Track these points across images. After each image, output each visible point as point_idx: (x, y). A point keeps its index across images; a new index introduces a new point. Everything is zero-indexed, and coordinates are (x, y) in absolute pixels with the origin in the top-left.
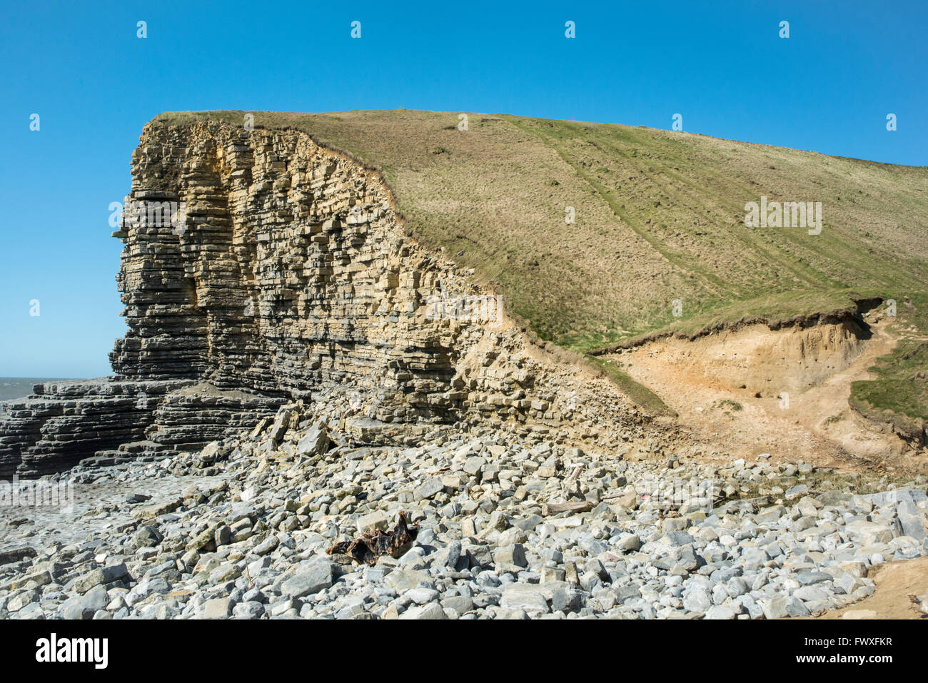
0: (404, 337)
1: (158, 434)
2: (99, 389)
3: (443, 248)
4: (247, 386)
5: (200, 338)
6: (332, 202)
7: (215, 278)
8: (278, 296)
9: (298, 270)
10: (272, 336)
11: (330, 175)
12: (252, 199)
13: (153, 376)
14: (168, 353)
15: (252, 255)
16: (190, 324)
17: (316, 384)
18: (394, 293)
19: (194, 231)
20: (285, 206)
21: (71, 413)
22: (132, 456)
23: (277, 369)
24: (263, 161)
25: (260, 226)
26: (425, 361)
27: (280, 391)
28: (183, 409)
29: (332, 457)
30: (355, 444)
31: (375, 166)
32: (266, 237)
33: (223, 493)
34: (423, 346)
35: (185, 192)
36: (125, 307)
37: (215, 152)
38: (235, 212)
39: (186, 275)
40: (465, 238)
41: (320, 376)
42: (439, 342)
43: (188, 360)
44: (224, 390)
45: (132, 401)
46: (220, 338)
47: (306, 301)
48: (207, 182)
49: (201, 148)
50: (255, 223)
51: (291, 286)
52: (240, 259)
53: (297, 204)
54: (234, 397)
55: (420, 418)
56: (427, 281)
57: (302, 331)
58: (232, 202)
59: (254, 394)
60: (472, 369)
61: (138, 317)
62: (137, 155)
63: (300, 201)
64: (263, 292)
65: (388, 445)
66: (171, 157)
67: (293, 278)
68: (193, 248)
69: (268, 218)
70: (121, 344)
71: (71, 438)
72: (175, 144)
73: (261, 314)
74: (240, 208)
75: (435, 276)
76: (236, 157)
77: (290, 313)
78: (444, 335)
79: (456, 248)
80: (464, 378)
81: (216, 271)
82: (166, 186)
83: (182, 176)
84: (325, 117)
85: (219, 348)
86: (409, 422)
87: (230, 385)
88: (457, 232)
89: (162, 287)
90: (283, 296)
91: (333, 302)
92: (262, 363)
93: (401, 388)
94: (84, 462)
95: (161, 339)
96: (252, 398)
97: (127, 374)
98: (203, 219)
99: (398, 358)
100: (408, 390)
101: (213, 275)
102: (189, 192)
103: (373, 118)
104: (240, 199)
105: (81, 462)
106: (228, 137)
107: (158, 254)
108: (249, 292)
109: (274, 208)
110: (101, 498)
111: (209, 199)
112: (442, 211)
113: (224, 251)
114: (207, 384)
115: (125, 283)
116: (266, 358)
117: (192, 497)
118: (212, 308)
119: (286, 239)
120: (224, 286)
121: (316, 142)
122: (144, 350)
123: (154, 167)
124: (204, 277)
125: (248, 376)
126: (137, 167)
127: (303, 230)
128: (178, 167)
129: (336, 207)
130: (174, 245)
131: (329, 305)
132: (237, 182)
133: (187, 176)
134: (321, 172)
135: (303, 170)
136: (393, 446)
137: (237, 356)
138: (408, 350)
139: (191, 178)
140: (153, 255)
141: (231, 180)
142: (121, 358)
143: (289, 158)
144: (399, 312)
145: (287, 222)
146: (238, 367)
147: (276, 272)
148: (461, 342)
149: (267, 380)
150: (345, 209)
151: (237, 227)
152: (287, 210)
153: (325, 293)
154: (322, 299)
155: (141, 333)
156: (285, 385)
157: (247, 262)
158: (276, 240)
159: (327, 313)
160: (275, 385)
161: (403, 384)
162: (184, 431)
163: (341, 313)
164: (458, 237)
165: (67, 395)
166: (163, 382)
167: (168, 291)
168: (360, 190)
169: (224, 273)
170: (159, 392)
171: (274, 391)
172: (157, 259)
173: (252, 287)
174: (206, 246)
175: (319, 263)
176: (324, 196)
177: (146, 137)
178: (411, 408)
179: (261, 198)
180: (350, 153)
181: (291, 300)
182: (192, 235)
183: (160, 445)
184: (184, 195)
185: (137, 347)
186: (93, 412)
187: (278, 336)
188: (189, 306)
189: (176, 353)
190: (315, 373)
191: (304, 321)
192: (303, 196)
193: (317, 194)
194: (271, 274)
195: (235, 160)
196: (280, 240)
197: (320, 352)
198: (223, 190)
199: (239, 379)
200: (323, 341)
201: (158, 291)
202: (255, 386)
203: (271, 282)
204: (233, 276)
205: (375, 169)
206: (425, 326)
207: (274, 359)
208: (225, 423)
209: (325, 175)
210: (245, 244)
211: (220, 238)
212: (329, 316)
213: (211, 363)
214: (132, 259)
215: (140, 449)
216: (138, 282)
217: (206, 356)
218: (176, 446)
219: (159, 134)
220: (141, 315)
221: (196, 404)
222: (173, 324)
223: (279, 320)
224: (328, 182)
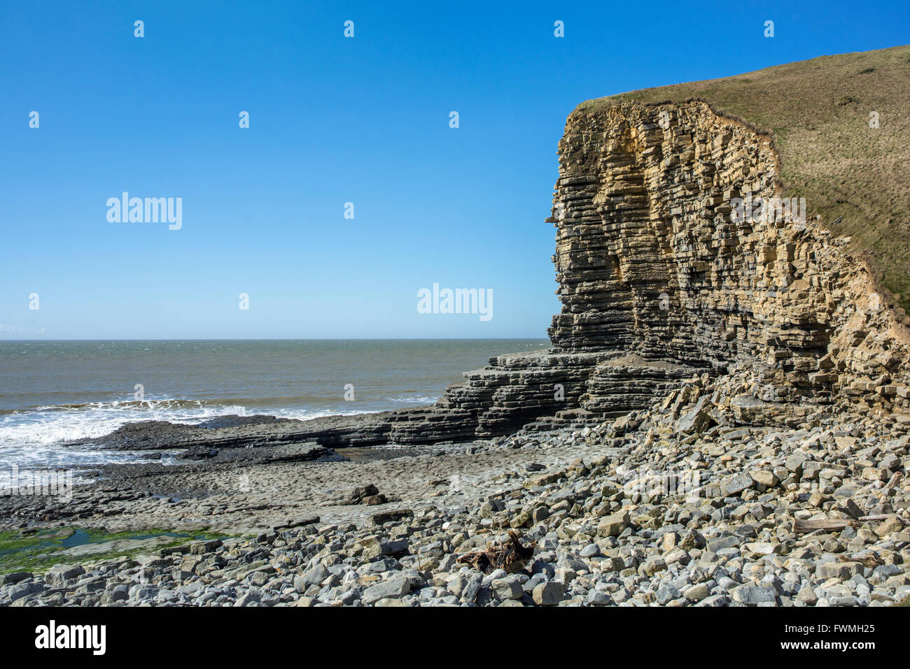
0: (781, 313)
1: (590, 402)
2: (539, 361)
3: (819, 217)
4: (672, 356)
5: (626, 312)
6: (730, 171)
7: (635, 254)
8: (691, 269)
9: (708, 241)
10: (691, 307)
11: (727, 144)
12: (663, 175)
13: (586, 348)
14: (597, 327)
15: (668, 228)
16: (616, 299)
17: (732, 355)
18: (771, 267)
19: (614, 210)
20: (691, 179)
21: (516, 383)
22: (566, 422)
23: (698, 340)
24: (669, 136)
25: (673, 200)
26: (801, 338)
27: (703, 361)
28: (611, 379)
29: (711, 436)
30: (735, 423)
31: (767, 130)
32: (678, 211)
33: (602, 467)
34: (798, 323)
35: (604, 175)
36: (559, 286)
37: (629, 132)
38: (650, 188)
39: (610, 253)
40: (847, 202)
41: (735, 347)
42: (814, 318)
43: (616, 333)
44: (650, 361)
45: (566, 372)
46: (643, 311)
47: (717, 272)
48: (623, 162)
49: (616, 131)
50: (668, 198)
51: (703, 258)
52: (658, 233)
53: (701, 176)
54: (659, 368)
55: (804, 398)
56: (802, 253)
57: (717, 302)
58: (647, 179)
59: (679, 364)
60: (841, 348)
61: (569, 295)
62: (562, 146)
63: (703, 173)
64: (680, 265)
65: (769, 425)
66: (591, 143)
67: (703, 250)
68: (614, 227)
69: (679, 190)
70: (556, 320)
71: (516, 405)
72: (593, 130)
73: (680, 286)
74: (654, 185)
75: (810, 247)
76: (646, 135)
77: (705, 284)
78: (819, 311)
79: (834, 214)
80: (832, 359)
81: (635, 247)
82: (587, 170)
83: (601, 160)
84: (734, 81)
85: (643, 320)
86: (792, 402)
87: (656, 355)
88: (838, 196)
89: (589, 266)
90: (696, 268)
91: (739, 273)
92: (684, 334)
93: (780, 366)
94: (526, 427)
95: (589, 314)
96: (676, 369)
97: (563, 347)
98: (620, 198)
99: (776, 335)
100: (787, 369)
101: (633, 251)
102: (607, 175)
103: (784, 74)
104: (654, 175)
105: (524, 426)
106: (638, 117)
107: (583, 236)
108: (668, 265)
109: (682, 181)
110: (517, 463)
111: (626, 179)
112: (828, 173)
113: (643, 227)
114: (634, 355)
115: (559, 264)
116: (688, 328)
117: (575, 469)
118: (634, 283)
119: (696, 211)
120: (644, 261)
121: (714, 111)
122: (576, 324)
123: (575, 155)
124: (625, 254)
125: (672, 346)
126: (562, 157)
127: (708, 201)
128: (597, 152)
129: (735, 176)
130: (597, 226)
131: (737, 276)
132: (650, 158)
133: (605, 159)
134: (718, 142)
135: (704, 142)
136: (774, 427)
137: (660, 328)
138: (784, 327)
139: (608, 161)
140: (579, 236)
141: (645, 158)
142: (557, 332)
143: (694, 130)
144: (776, 287)
145: (696, 195)
146: (662, 338)
147: (688, 245)
148: (837, 318)
149: (690, 350)
150: (740, 178)
151: (653, 202)
152: (694, 182)
153: (732, 264)
154: (729, 270)
155: (573, 308)
156: (708, 355)
157: (664, 236)
158: (688, 213)
159: (735, 284)
160: (698, 355)
161: (781, 362)
162: (612, 400)
163: (746, 284)
164: (838, 202)
165: (514, 367)
166: (594, 354)
167: (595, 268)
168: (753, 157)
169: (643, 249)
170: (590, 363)
171: (698, 361)
172: (582, 240)
173: (671, 260)
174: (624, 224)
175: (724, 234)
176: (724, 165)
177: (569, 128)
178: (792, 387)
179: (671, 173)
180: (744, 119)
181: (704, 272)
182: (611, 215)
183: (591, 413)
184: (603, 178)
185: (571, 322)
186: (533, 382)
187: (696, 307)
188: (614, 282)
189: (606, 326)
190: (730, 344)
191: (717, 292)
192: (704, 167)
193: (718, 164)
194: (684, 247)
195: (645, 139)
196: (691, 212)
197: (735, 323)
198: (639, 168)
199: (664, 349)
200: (735, 312)
201: (586, 269)
202: (680, 357)
203: (684, 255)
204: (651, 251)
205: (766, 134)
206: (800, 301)
207: (696, 329)
208: (651, 392)
209: (722, 145)
210: (661, 219)
211: (638, 215)
212: (738, 287)
213: (637, 335)
214: (563, 241)
215: (574, 416)
216: (568, 262)
217: (632, 328)
218: (604, 414)
219: (579, 123)
220: (571, 293)
221: (623, 375)
222: (600, 299)
223: (696, 292)
224: (726, 151)
